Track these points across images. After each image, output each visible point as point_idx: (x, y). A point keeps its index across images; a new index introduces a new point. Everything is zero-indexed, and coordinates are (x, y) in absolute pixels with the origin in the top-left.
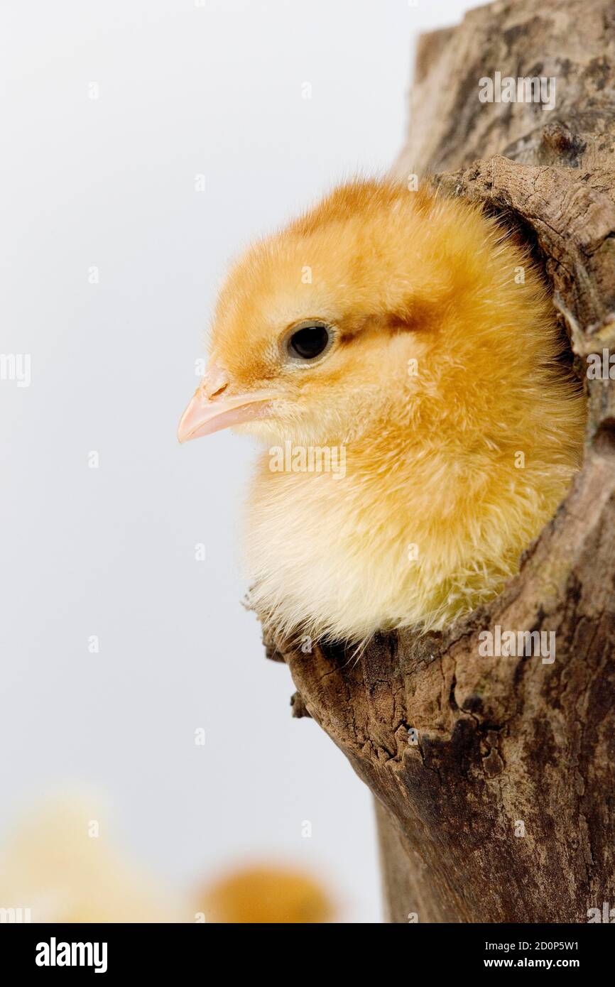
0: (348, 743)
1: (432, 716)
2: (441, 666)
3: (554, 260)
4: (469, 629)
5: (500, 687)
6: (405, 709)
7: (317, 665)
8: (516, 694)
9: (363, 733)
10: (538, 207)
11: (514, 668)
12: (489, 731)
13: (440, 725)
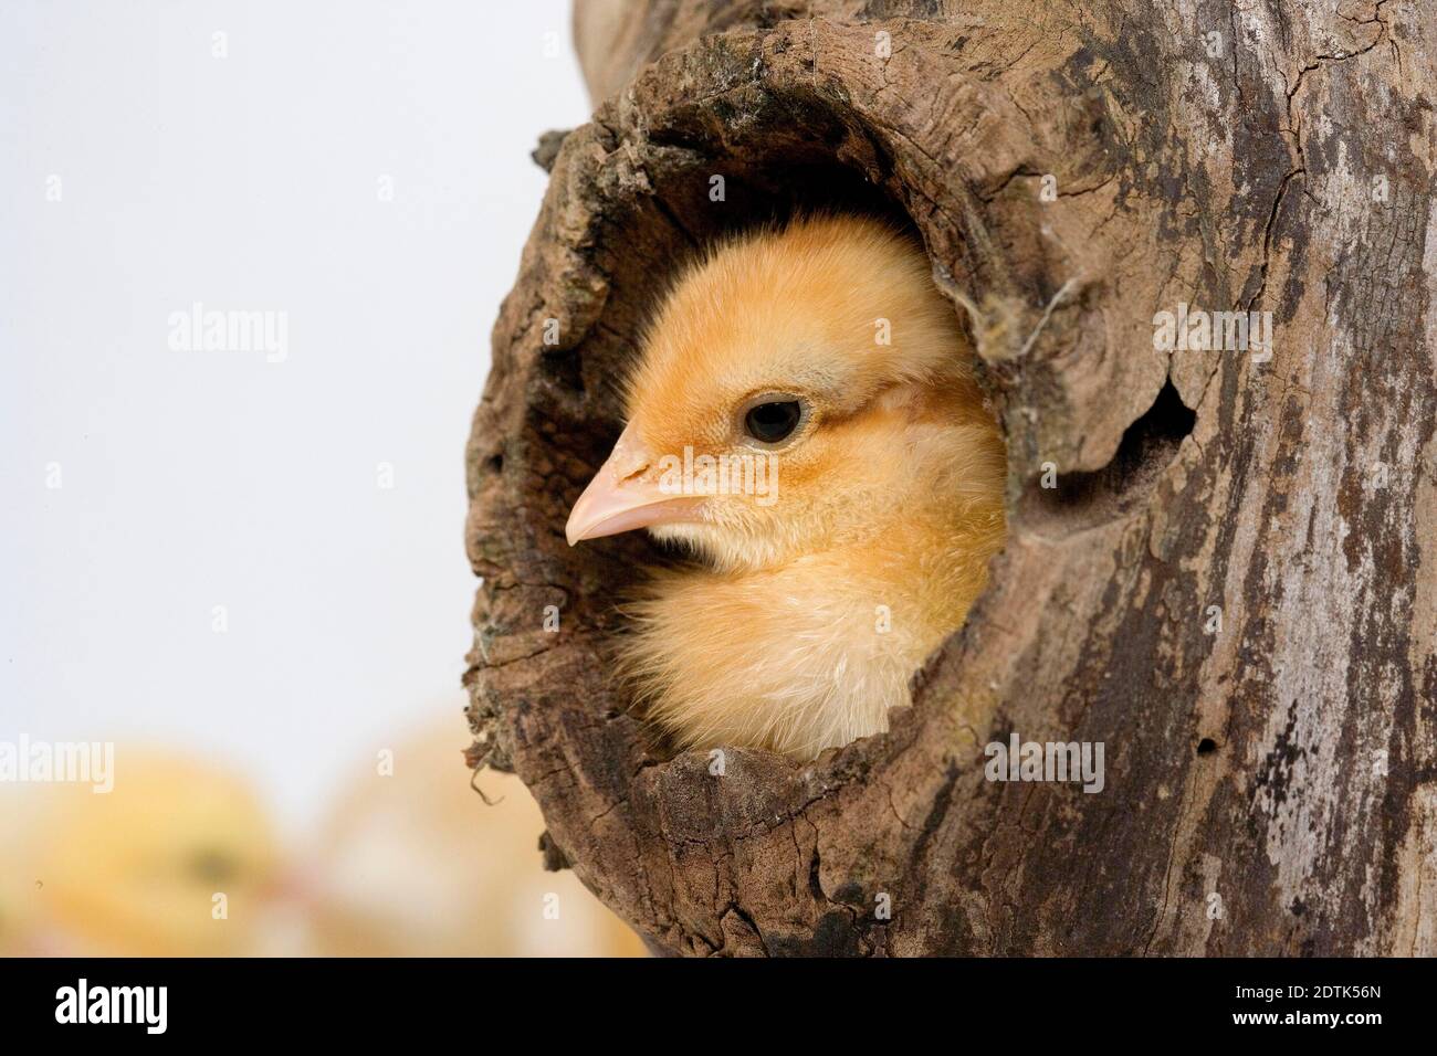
0: (645, 926)
1: (782, 904)
2: (793, 833)
3: (927, 199)
4: (836, 783)
5: (889, 868)
6: (736, 887)
7: (583, 802)
8: (914, 877)
9: (667, 911)
10: (895, 110)
11: (911, 844)
12: (873, 926)
13: (795, 918)
